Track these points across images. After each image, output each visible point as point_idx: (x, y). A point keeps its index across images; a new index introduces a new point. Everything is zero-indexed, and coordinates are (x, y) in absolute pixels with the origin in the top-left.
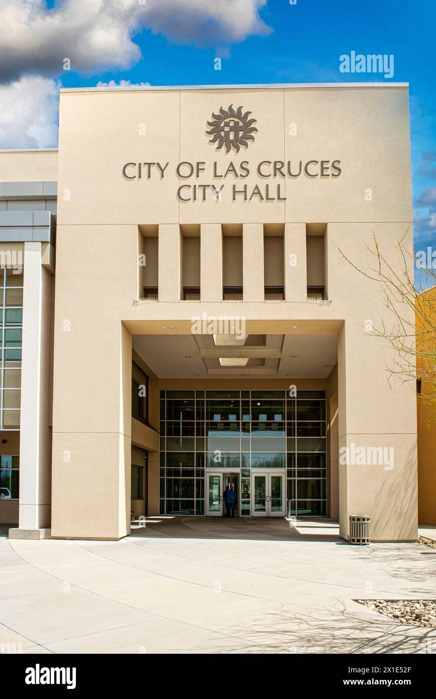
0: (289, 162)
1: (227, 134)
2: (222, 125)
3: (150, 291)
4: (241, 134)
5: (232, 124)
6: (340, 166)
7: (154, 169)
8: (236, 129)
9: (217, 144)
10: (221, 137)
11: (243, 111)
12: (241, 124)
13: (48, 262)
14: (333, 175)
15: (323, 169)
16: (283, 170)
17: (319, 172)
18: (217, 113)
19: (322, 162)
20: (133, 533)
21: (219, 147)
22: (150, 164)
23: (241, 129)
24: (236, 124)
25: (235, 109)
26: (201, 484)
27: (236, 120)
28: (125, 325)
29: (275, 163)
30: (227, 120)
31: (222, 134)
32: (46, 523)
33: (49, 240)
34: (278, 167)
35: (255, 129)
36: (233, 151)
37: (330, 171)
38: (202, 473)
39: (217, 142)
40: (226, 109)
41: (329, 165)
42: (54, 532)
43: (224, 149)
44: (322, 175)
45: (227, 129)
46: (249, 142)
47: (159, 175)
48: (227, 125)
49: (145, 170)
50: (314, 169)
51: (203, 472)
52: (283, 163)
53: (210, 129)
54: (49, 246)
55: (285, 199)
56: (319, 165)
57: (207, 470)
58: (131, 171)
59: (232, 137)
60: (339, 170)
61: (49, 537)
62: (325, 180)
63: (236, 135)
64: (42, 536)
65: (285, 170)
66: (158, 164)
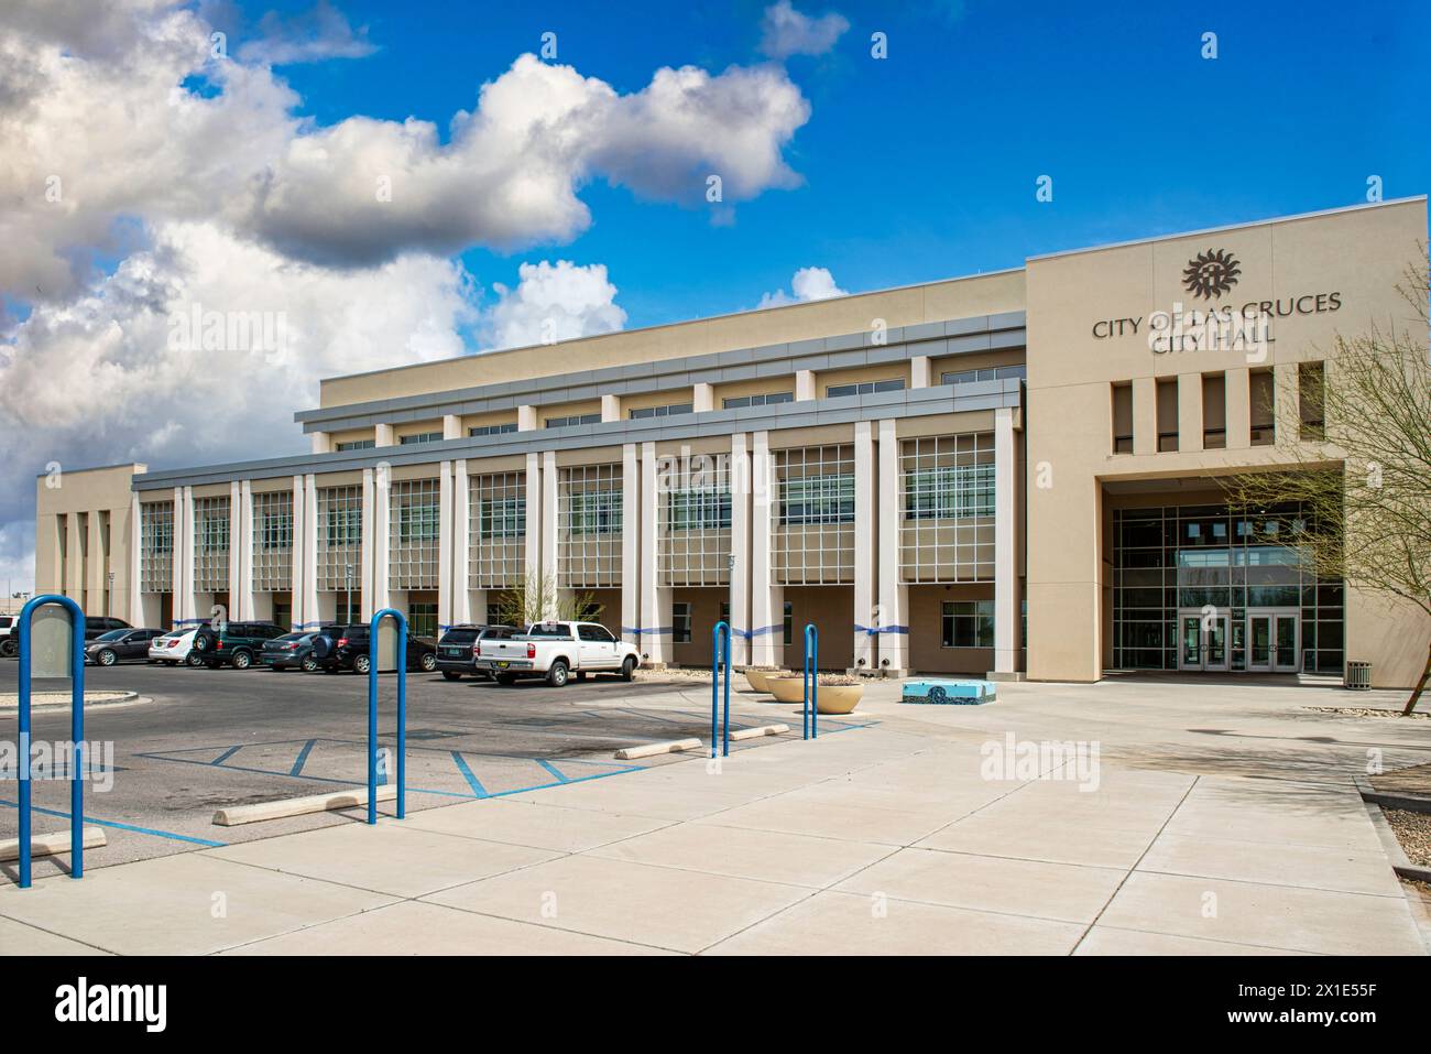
0: (1278, 302)
1: (1206, 280)
2: (1200, 271)
3: (1123, 442)
4: (1222, 278)
5: (1211, 269)
6: (1339, 298)
7: (1127, 326)
8: (1216, 273)
9: (1195, 291)
10: (1198, 283)
11: (1224, 255)
12: (1222, 268)
13: (1019, 425)
14: (1331, 308)
15: (1318, 303)
16: (1271, 310)
17: (1314, 307)
18: (1195, 260)
19: (1318, 297)
20: (1103, 679)
21: (1198, 295)
22: (1121, 321)
23: (1222, 273)
24: (1217, 268)
25: (1215, 253)
26: (1170, 628)
27: (1216, 264)
28: (1097, 478)
29: (1262, 304)
30: (1206, 266)
31: (1201, 280)
32: (1021, 665)
33: (1019, 405)
34: (1265, 307)
35: (1238, 271)
36: (1213, 296)
37: (1327, 306)
38: (1174, 614)
39: (1195, 290)
40: (1205, 254)
41: (1327, 299)
42: (1029, 675)
43: (1203, 295)
44: (1318, 310)
45: (1206, 275)
46: (1231, 285)
47: (1133, 330)
48: (1206, 270)
49: (1116, 327)
50: (1308, 305)
51: (1175, 611)
52: (1271, 304)
53: (1187, 277)
54: (1019, 410)
55: (1274, 340)
56: (1314, 299)
57: (1180, 610)
58: (1102, 330)
59: (1212, 282)
60: (1339, 303)
61: (1024, 679)
62: (1321, 315)
63: (1217, 280)
64: (1018, 678)
65: (1273, 310)
66: (1131, 320)
